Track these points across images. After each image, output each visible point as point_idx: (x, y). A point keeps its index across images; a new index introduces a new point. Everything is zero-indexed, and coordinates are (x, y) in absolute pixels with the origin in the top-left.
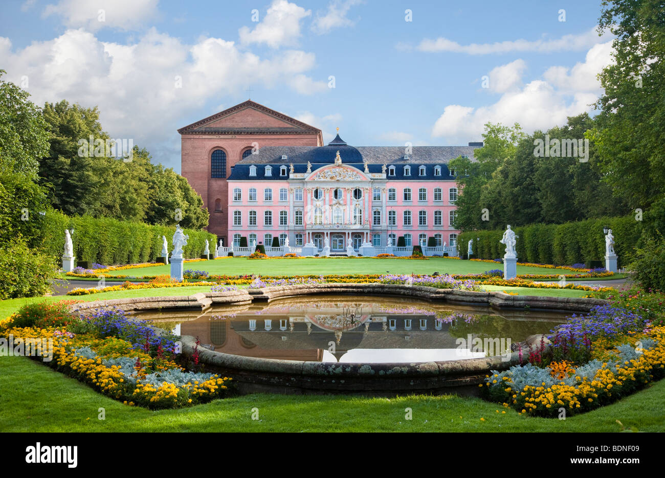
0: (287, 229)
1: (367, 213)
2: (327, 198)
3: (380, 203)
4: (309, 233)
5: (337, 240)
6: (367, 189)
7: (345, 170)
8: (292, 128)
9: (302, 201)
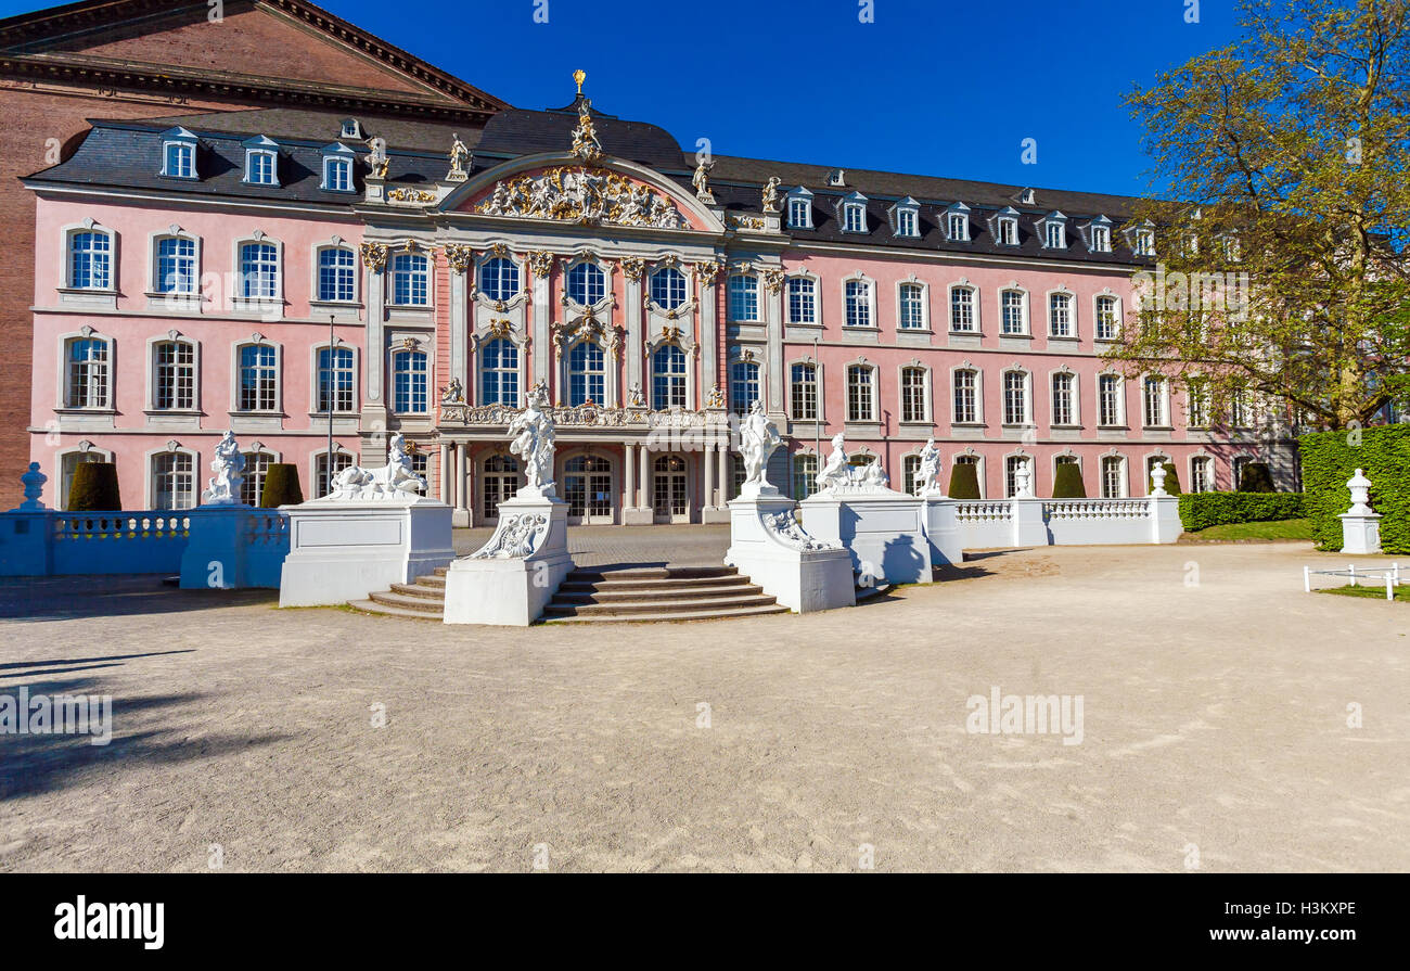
0: (352, 427)
1: (708, 364)
2: (541, 297)
3: (759, 330)
4: (453, 446)
5: (582, 480)
6: (709, 270)
7: (617, 187)
8: (411, 94)
9: (429, 304)
